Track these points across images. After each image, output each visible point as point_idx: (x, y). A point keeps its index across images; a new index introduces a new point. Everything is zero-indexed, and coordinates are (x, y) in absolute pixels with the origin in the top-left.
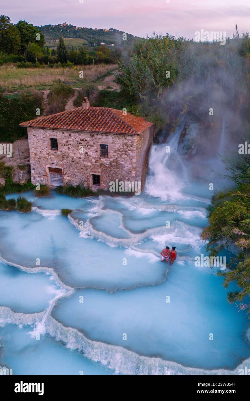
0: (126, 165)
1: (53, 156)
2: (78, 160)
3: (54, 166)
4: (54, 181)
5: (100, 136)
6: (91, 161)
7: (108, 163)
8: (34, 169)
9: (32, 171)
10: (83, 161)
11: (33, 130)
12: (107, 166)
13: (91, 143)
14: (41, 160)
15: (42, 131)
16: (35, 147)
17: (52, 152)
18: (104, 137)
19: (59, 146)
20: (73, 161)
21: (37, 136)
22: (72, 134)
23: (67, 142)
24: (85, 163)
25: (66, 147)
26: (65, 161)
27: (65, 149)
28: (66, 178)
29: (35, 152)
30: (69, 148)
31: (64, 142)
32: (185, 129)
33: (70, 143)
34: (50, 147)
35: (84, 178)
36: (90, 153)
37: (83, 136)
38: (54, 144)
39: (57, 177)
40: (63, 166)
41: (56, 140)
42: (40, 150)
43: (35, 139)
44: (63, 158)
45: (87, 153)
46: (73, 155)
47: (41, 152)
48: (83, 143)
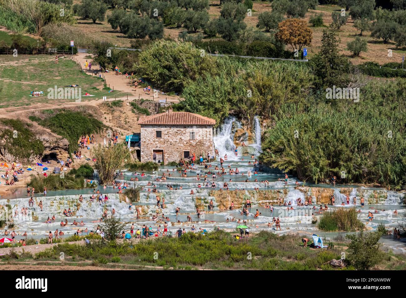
0: (207, 143)
1: (158, 142)
2: (174, 143)
3: (158, 149)
5: (189, 128)
6: (183, 143)
7: (195, 143)
8: (143, 152)
9: (142, 153)
10: (178, 143)
12: (194, 145)
13: (184, 132)
14: (148, 145)
16: (145, 137)
17: (157, 139)
19: (162, 136)
20: (171, 144)
21: (148, 130)
22: (172, 128)
23: (168, 132)
25: (167, 136)
26: (166, 144)
29: (145, 140)
30: (169, 136)
31: (166, 132)
33: (170, 133)
34: (155, 136)
36: (183, 138)
37: (179, 128)
38: (159, 134)
40: (164, 148)
41: (161, 132)
42: (148, 139)
43: (146, 132)
44: (165, 142)
45: (181, 138)
46: (171, 140)
47: (149, 140)
48: (179, 132)
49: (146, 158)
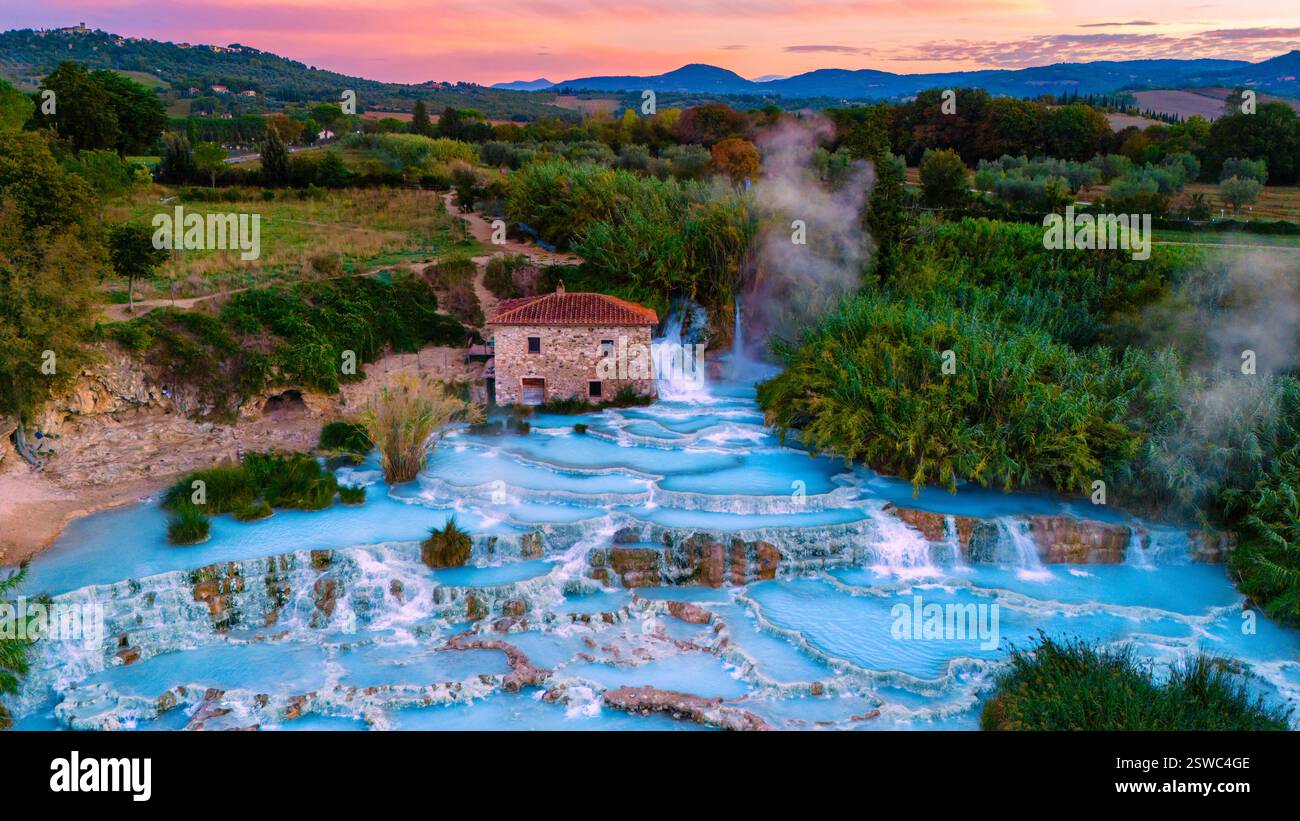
1: (531, 362)
2: (569, 365)
3: (532, 376)
4: (529, 398)
5: (602, 330)
6: (588, 364)
8: (500, 383)
9: (498, 387)
10: (577, 364)
11: (503, 328)
13: (590, 340)
14: (511, 369)
15: (517, 329)
16: (504, 352)
17: (530, 356)
18: (608, 331)
19: (542, 348)
20: (561, 367)
21: (509, 336)
22: (563, 330)
23: (554, 341)
24: (579, 367)
25: (552, 348)
26: (549, 367)
27: (550, 351)
28: (551, 391)
29: (504, 358)
30: (556, 349)
31: (550, 341)
32: (688, 316)
33: (559, 342)
34: (527, 349)
35: (578, 388)
36: (587, 353)
37: (578, 332)
38: (534, 345)
39: (534, 391)
40: (545, 374)
41: (539, 339)
42: (512, 355)
43: (505, 341)
44: (547, 363)
45: (582, 354)
46: (562, 358)
47: (514, 358)
48: (578, 340)
49: (507, 397)
